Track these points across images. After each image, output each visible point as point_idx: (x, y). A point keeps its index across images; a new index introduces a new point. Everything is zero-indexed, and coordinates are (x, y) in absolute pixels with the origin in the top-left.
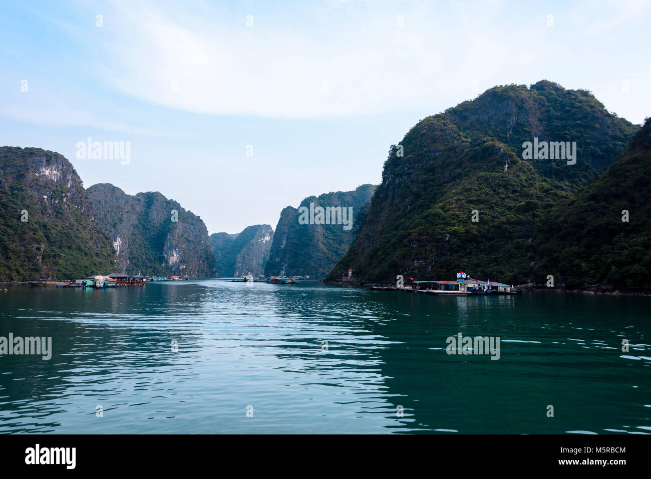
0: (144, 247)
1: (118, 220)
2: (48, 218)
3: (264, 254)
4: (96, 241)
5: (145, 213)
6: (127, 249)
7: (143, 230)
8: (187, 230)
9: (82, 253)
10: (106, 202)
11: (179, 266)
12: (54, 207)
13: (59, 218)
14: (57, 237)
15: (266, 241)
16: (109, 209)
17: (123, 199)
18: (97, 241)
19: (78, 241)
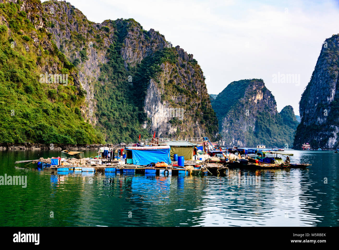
0: (117, 100)
1: (79, 55)
3: (257, 117)
5: (115, 48)
6: (93, 101)
7: (114, 74)
8: (176, 74)
10: (62, 28)
11: (168, 129)
15: (258, 100)
16: (67, 39)
17: (85, 26)
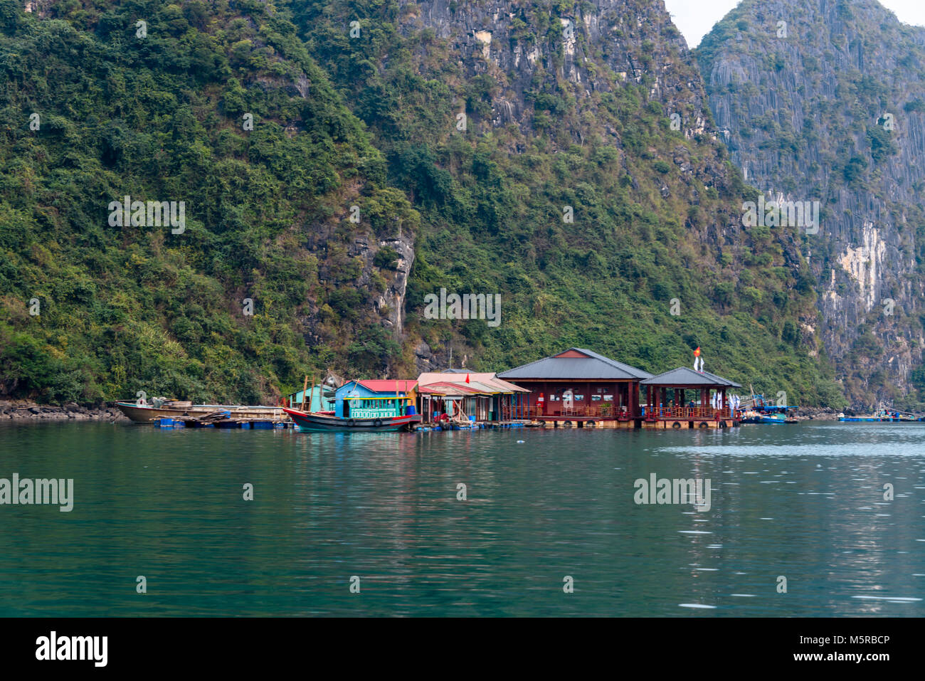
1: (863, 143)
2: (496, 134)
4: (712, 233)
9: (636, 288)
10: (809, 66)
12: (522, 81)
13: (546, 129)
14: (531, 218)
16: (825, 98)
17: (888, 45)
18: (721, 234)
19: (621, 232)
